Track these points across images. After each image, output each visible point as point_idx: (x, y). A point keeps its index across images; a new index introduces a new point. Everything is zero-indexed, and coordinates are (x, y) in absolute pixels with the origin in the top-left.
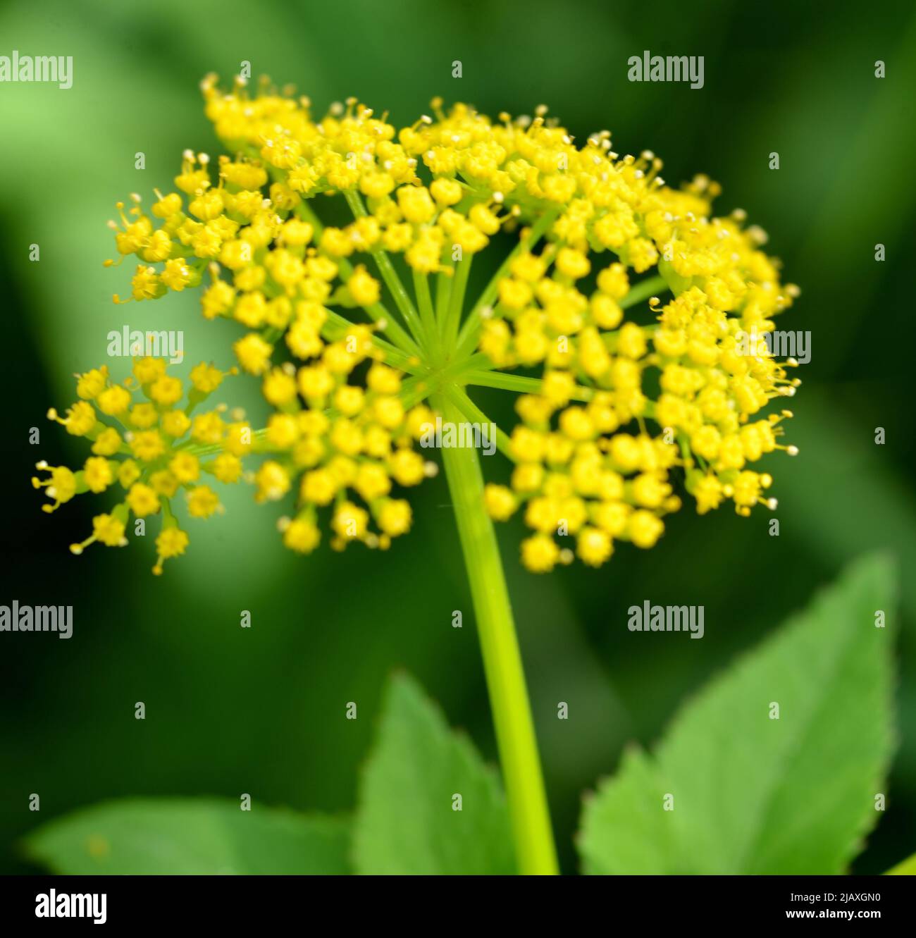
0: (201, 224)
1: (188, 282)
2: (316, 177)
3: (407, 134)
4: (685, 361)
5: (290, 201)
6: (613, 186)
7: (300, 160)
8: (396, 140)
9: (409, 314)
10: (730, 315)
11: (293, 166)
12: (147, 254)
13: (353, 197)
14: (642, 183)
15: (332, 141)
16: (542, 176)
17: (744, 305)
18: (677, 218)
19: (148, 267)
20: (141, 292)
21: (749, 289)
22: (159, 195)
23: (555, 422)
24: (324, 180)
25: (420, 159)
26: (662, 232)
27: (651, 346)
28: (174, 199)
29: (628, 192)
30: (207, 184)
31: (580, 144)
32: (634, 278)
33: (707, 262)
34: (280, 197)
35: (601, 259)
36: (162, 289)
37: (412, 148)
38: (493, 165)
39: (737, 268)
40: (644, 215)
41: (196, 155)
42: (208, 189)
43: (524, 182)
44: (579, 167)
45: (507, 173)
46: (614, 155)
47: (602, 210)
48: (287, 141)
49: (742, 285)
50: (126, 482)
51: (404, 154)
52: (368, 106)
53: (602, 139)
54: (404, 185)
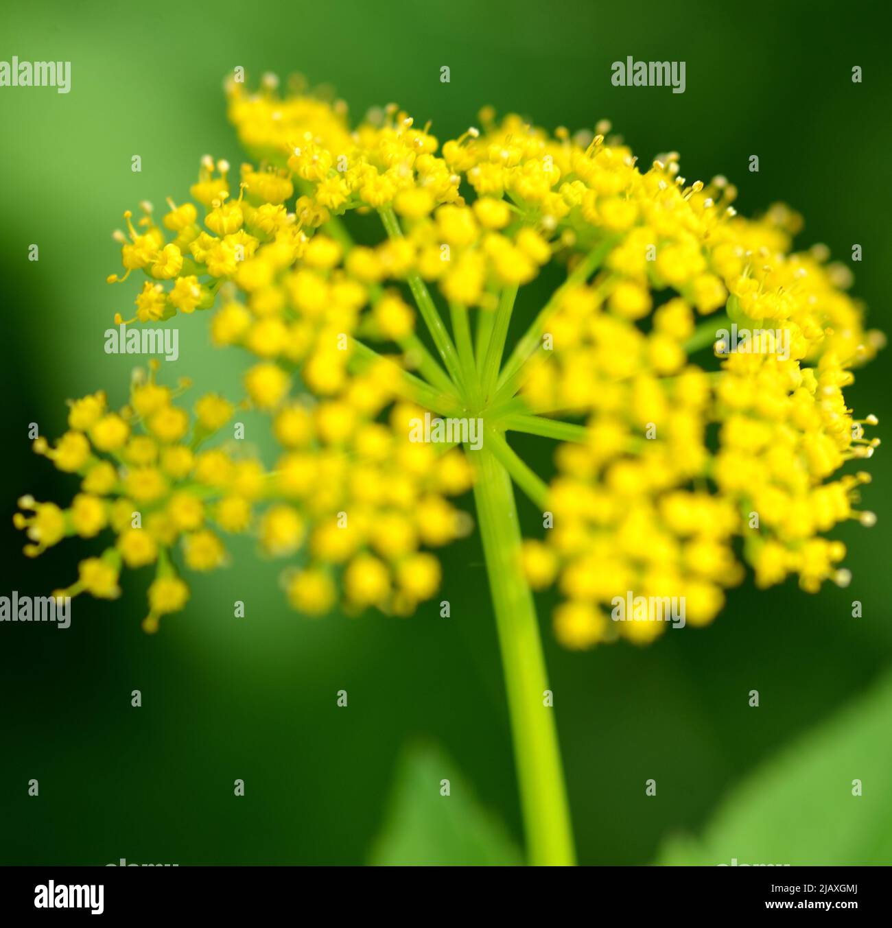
0: (217, 239)
1: (199, 303)
2: (348, 192)
3: (452, 148)
4: (752, 414)
5: (317, 217)
6: (679, 214)
7: (331, 172)
8: (438, 154)
9: (446, 349)
10: (803, 365)
11: (322, 178)
12: (155, 270)
13: (388, 216)
14: (711, 214)
15: (367, 152)
16: (600, 199)
17: (821, 353)
18: (749, 253)
19: (155, 285)
20: (147, 311)
21: (827, 336)
22: (172, 205)
23: (601, 477)
24: (355, 196)
25: (464, 176)
26: (731, 268)
27: (713, 396)
28: (189, 211)
29: (694, 222)
30: (225, 194)
31: (644, 166)
32: (699, 318)
33: (781, 304)
34: (305, 212)
35: (662, 295)
36: (170, 311)
37: (456, 164)
38: (545, 187)
39: (814, 312)
40: (712, 249)
41: (215, 162)
42: (226, 201)
43: (580, 207)
44: (642, 191)
45: (561, 195)
46: (681, 180)
47: (665, 241)
48: (317, 151)
49: (818, 331)
50: (119, 525)
51: (446, 171)
52: (410, 116)
53: (669, 162)
54: (445, 203)
